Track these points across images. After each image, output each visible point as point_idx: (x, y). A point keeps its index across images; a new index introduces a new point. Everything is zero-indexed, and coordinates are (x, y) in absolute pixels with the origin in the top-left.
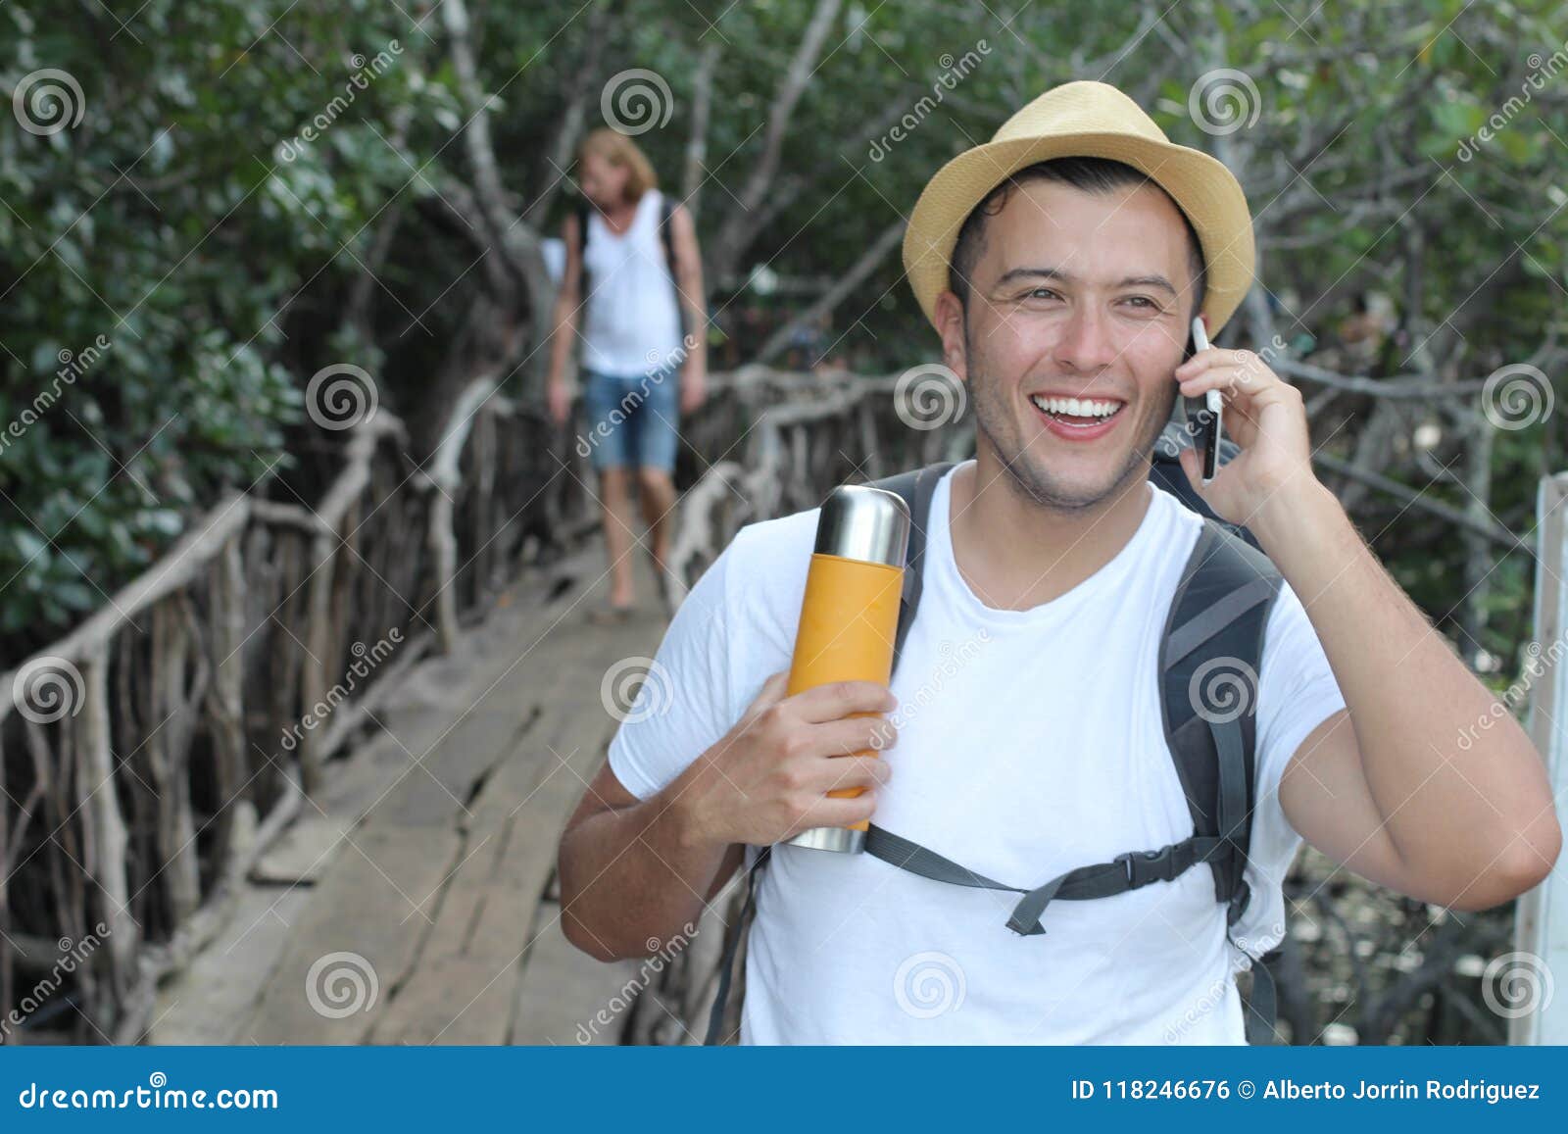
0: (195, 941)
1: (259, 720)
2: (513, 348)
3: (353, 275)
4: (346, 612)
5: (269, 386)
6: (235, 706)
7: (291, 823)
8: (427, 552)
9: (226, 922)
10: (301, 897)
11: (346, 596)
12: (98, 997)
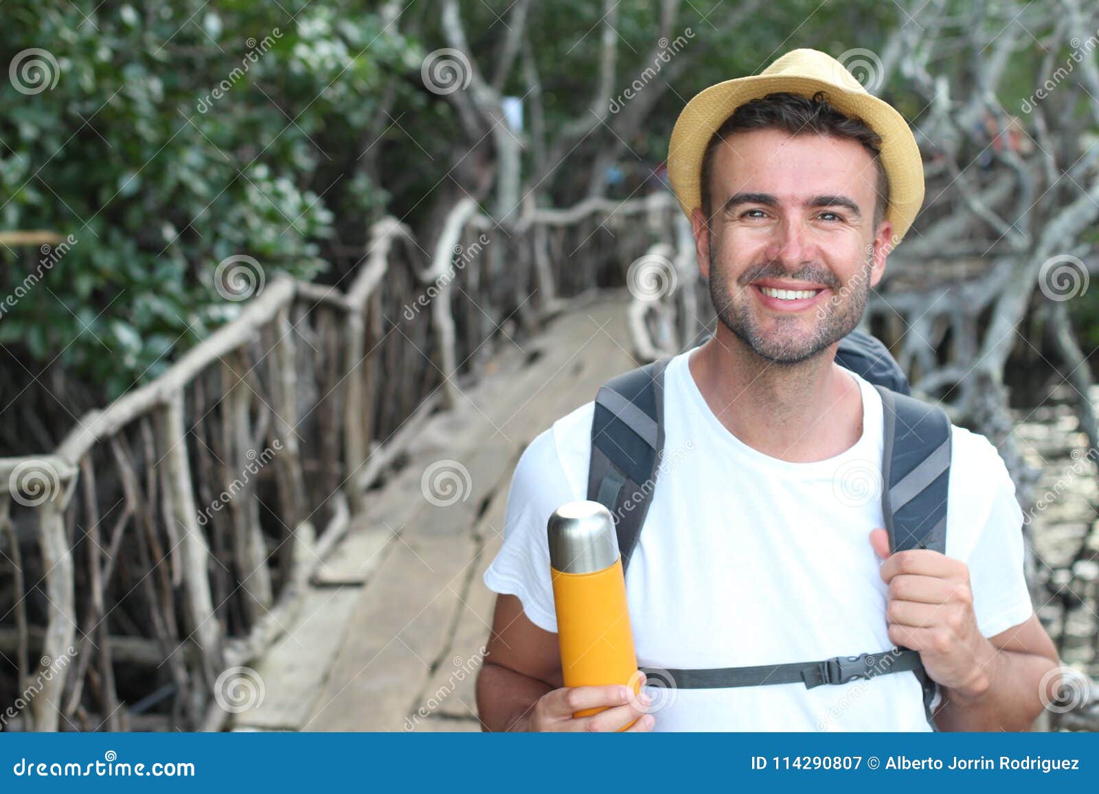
0: (270, 634)
1: (312, 465)
2: (485, 181)
3: (364, 134)
4: (374, 375)
5: (304, 209)
6: (292, 445)
7: (342, 538)
8: (431, 331)
9: (294, 618)
10: (352, 596)
11: (374, 364)
12: (190, 686)
